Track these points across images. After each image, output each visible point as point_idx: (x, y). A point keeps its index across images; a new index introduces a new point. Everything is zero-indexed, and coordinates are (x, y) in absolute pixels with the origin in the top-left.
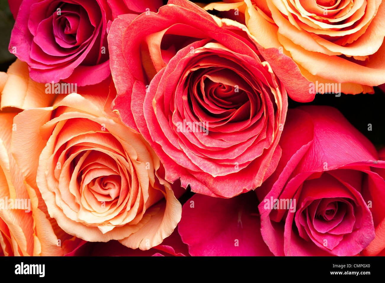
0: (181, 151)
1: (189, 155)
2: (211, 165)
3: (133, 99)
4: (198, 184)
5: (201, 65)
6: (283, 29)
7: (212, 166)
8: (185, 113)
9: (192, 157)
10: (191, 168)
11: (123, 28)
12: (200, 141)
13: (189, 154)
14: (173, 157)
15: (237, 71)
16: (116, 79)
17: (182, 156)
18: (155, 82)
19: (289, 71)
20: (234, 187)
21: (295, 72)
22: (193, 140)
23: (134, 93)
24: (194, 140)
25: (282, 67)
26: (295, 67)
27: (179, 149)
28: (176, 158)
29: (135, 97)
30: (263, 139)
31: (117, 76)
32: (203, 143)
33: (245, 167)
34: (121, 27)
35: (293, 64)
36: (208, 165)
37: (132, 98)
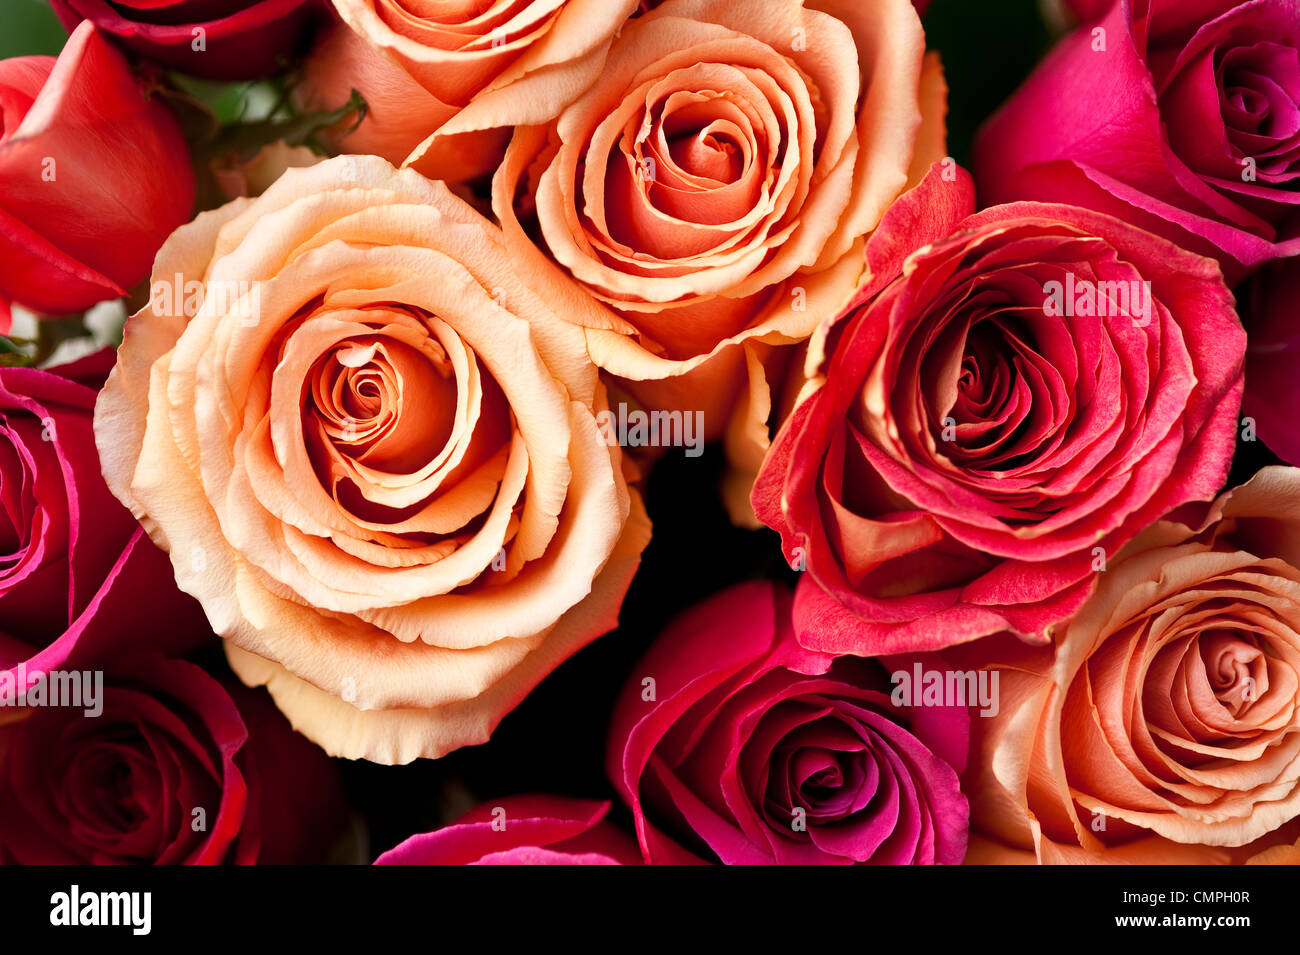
0: (1136, 468)
1: (1146, 447)
2: (1163, 396)
3: (1016, 598)
4: (1215, 425)
5: (918, 428)
6: (804, 255)
7: (1167, 394)
8: (1040, 470)
9: (1149, 440)
10: (1175, 446)
11: (837, 627)
12: (1107, 427)
13: (1143, 447)
14: (1152, 485)
15: (925, 346)
16: (970, 632)
17: (1147, 468)
18: (971, 538)
19: (913, 216)
20: (1219, 331)
21: (915, 202)
22: (1106, 447)
23: (999, 600)
24: (1104, 443)
25: (907, 232)
26: (904, 203)
27: (1129, 475)
28: (1154, 479)
29: (1010, 595)
30: (1090, 270)
31: (962, 632)
32: (1110, 423)
33: (1168, 312)
34: (836, 631)
35: (898, 207)
36: (1165, 402)
37: (1015, 602)
